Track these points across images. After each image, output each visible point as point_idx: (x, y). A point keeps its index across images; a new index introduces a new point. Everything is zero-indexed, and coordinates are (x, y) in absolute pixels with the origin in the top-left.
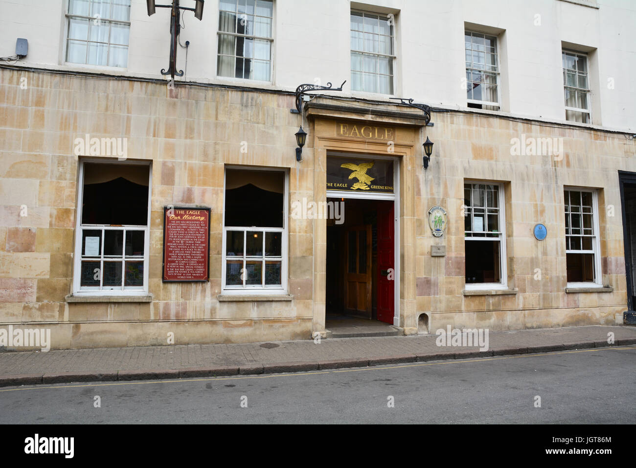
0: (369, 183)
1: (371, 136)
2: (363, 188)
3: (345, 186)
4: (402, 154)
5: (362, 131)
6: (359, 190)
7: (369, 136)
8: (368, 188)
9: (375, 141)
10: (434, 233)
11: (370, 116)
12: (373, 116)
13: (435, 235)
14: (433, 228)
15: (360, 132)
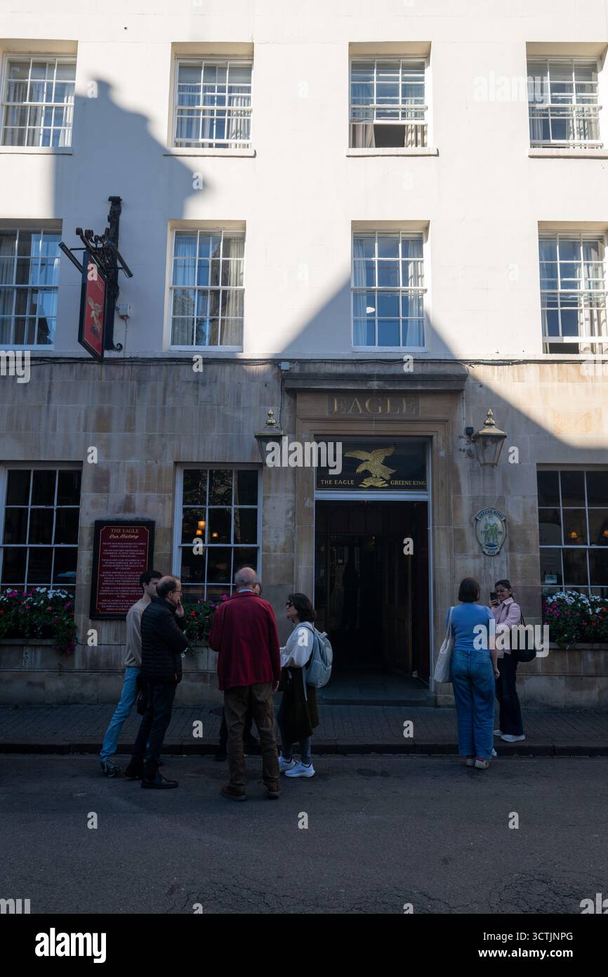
0: (387, 478)
1: (380, 411)
2: (379, 484)
3: (350, 482)
4: (430, 434)
5: (367, 405)
6: (372, 488)
7: (378, 411)
8: (386, 485)
9: (385, 418)
10: (484, 550)
11: (376, 383)
12: (381, 383)
13: (486, 553)
14: (482, 541)
15: (363, 407)
